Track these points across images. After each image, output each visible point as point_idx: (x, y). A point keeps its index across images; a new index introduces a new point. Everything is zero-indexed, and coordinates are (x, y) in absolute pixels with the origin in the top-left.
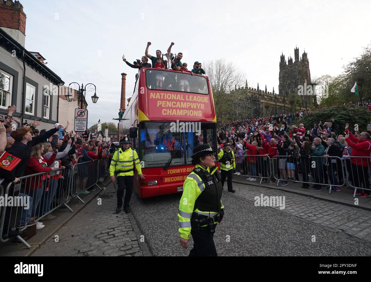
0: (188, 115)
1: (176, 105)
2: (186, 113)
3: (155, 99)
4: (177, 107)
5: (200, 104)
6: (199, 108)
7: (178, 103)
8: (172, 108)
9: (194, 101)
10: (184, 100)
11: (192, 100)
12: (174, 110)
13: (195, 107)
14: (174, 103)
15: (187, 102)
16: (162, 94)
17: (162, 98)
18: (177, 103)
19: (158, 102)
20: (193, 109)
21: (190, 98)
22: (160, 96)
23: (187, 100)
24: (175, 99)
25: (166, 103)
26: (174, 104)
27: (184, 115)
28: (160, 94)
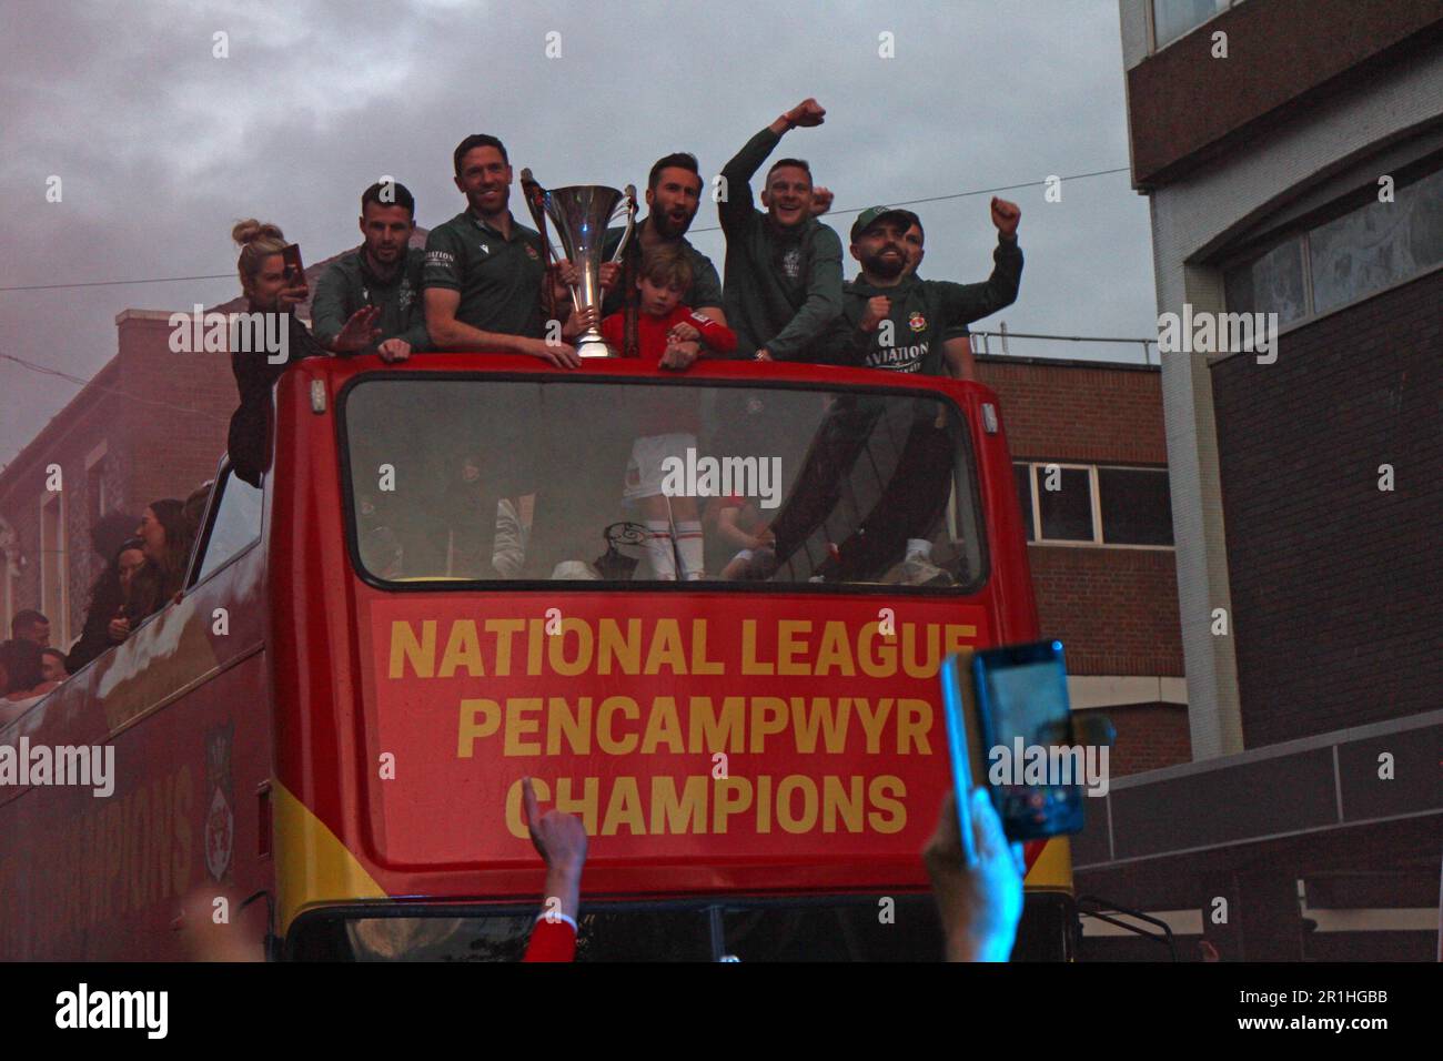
0: (763, 825)
1: (639, 727)
2: (741, 806)
3: (436, 680)
4: (649, 748)
5: (885, 705)
6: (873, 747)
7: (664, 706)
8: (606, 768)
9: (822, 669)
10: (718, 669)
11: (803, 669)
12: (625, 786)
13: (836, 744)
14: (618, 714)
15: (753, 687)
16: (504, 628)
17: (503, 668)
18: (646, 709)
19: (468, 707)
20: (818, 765)
21: (786, 647)
22: (488, 642)
23: (750, 666)
24: (631, 667)
25: (542, 716)
26: (620, 726)
27: (721, 827)
28: (480, 628)
